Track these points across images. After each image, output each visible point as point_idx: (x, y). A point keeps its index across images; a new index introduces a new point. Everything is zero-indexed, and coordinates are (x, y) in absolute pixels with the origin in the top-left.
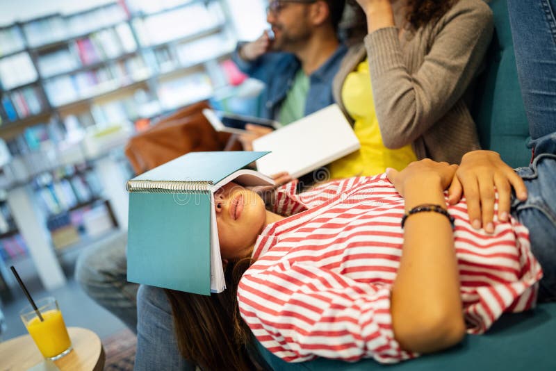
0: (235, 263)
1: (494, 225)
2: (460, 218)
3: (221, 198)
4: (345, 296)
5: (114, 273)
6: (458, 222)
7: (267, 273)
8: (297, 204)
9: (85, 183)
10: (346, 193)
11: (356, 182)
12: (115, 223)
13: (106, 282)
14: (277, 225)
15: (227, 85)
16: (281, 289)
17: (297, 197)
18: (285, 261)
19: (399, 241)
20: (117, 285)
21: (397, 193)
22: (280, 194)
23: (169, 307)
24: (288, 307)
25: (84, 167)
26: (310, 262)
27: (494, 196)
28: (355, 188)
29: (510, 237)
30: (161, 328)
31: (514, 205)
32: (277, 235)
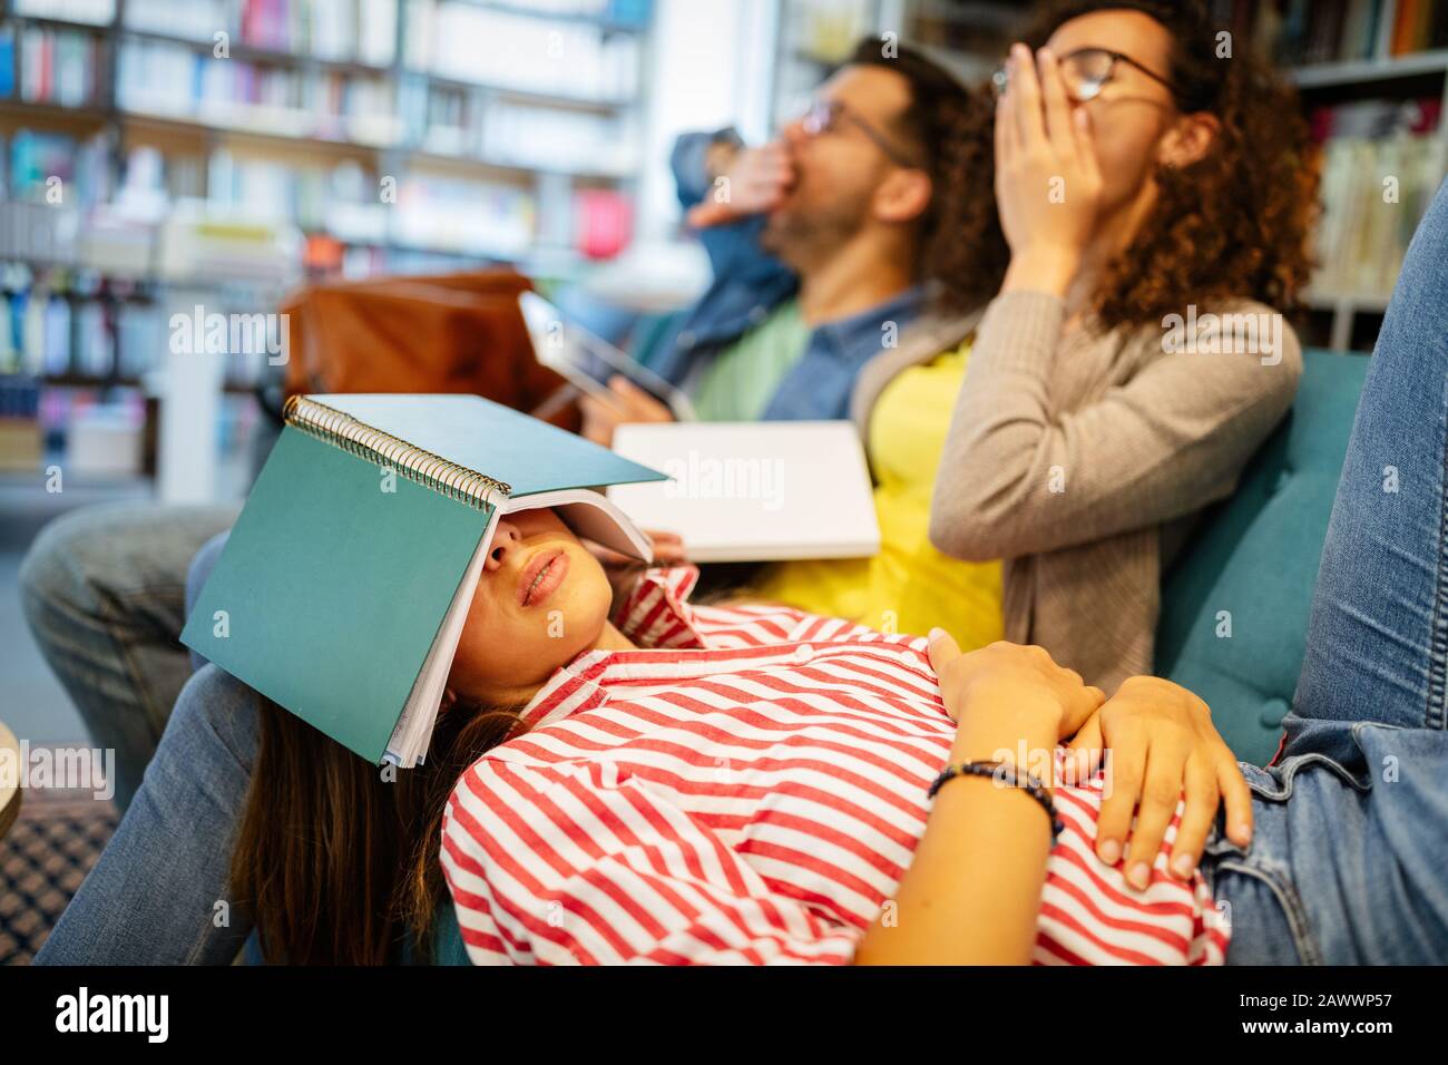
0: (476, 712)
1: (1153, 877)
2: (1078, 829)
3: (512, 535)
4: (734, 916)
5: (125, 600)
6: (1068, 838)
7: (552, 776)
8: (682, 626)
9: (112, 330)
10: (815, 646)
11: (844, 630)
12: (150, 463)
13: (96, 616)
14: (615, 659)
15: (571, 247)
16: (575, 832)
17: (685, 609)
18: (609, 762)
19: (913, 827)
20: (119, 633)
21: (939, 700)
22: (650, 585)
23: (254, 753)
24: (577, 887)
25: (129, 290)
26: (671, 791)
27: (1172, 804)
28: (839, 644)
29: (1181, 925)
30: (212, 801)
31: (1213, 851)
32: (604, 683)
